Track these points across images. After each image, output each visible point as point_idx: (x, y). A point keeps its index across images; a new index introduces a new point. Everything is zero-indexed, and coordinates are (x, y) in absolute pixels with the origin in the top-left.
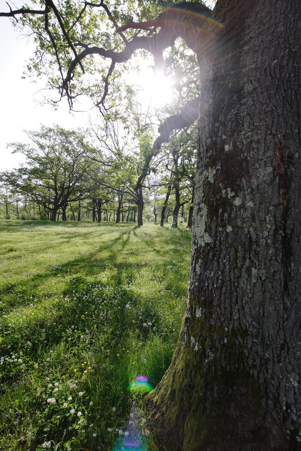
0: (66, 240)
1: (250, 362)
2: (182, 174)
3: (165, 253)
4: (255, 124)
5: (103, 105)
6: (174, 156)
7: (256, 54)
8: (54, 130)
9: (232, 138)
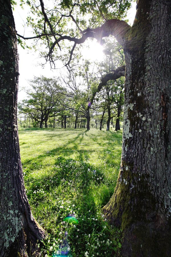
0: (50, 138)
1: (151, 188)
2: (112, 101)
3: (104, 145)
4: (151, 84)
5: (69, 66)
6: (107, 91)
7: (151, 53)
8: (41, 78)
9: (141, 90)
